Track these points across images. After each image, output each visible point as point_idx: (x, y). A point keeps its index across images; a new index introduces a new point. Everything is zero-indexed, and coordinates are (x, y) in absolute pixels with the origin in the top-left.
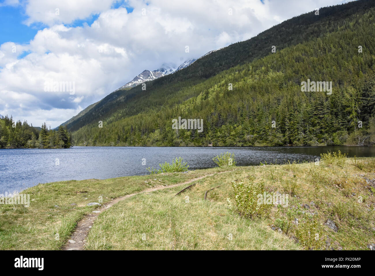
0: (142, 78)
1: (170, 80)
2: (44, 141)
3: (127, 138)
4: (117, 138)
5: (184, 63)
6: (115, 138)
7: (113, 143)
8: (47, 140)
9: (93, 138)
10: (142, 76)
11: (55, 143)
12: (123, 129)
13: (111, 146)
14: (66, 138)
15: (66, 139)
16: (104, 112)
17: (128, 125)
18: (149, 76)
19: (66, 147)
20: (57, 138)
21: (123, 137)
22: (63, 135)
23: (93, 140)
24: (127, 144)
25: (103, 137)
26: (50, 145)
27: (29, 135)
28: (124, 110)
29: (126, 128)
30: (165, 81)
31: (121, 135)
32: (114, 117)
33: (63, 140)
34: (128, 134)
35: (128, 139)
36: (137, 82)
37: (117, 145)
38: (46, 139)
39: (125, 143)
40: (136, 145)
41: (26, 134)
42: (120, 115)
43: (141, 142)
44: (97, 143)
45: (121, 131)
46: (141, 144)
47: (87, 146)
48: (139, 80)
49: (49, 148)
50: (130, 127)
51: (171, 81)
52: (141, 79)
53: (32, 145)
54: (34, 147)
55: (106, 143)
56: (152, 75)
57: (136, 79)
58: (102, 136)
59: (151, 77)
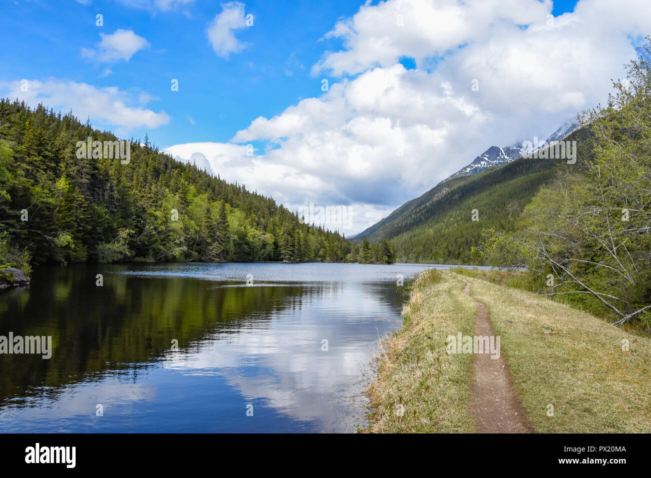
0: (486, 159)
1: (528, 166)
2: (366, 255)
3: (459, 254)
4: (447, 254)
5: (557, 133)
6: (444, 254)
7: (442, 260)
8: (369, 255)
9: (414, 253)
10: (487, 156)
11: (378, 258)
12: (456, 242)
13: (439, 263)
14: (389, 252)
15: (389, 254)
16: (428, 214)
17: (462, 236)
18: (498, 155)
19: (389, 263)
20: (380, 253)
21: (455, 253)
22: (386, 249)
23: (415, 255)
24: (459, 261)
25: (429, 251)
26: (372, 260)
27: (347, 248)
28: (458, 212)
29: (460, 240)
30: (521, 167)
31: (452, 249)
32: (443, 223)
33: (386, 255)
34: (461, 249)
35: (461, 256)
36: (479, 165)
37: (446, 263)
38: (368, 253)
39: (457, 260)
40: (471, 263)
41: (344, 247)
42: (453, 219)
43: (477, 260)
44: (420, 259)
45: (452, 245)
46: (477, 262)
47: (406, 262)
48: (483, 163)
49: (371, 263)
50: (464, 239)
51: (529, 168)
52: (486, 161)
53: (352, 259)
54: (354, 261)
55: (432, 260)
56: (502, 154)
57: (478, 160)
58: (427, 250)
59: (502, 157)
